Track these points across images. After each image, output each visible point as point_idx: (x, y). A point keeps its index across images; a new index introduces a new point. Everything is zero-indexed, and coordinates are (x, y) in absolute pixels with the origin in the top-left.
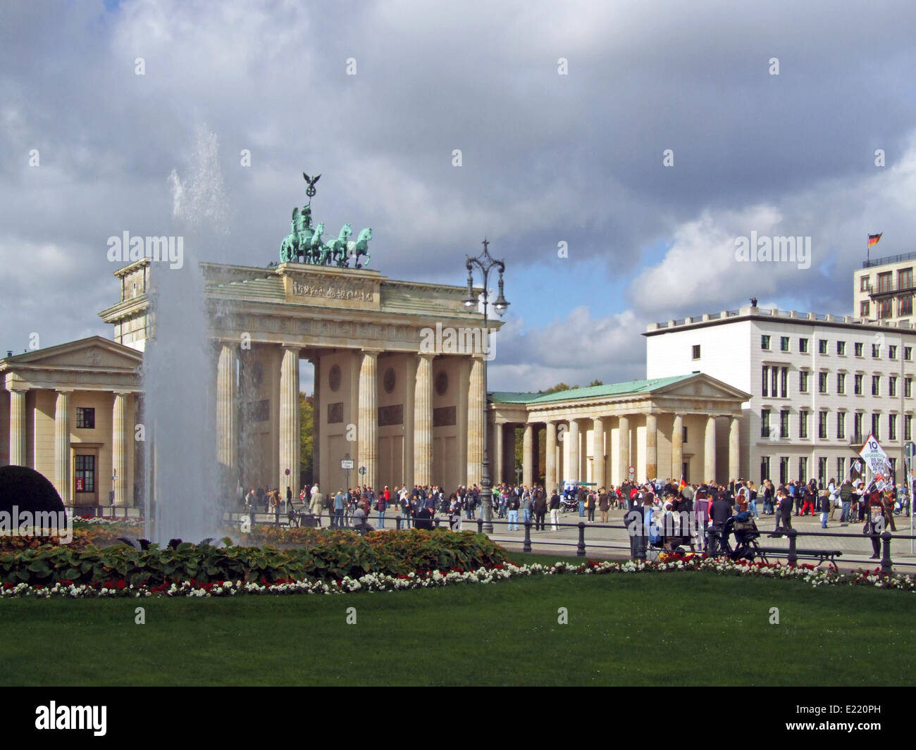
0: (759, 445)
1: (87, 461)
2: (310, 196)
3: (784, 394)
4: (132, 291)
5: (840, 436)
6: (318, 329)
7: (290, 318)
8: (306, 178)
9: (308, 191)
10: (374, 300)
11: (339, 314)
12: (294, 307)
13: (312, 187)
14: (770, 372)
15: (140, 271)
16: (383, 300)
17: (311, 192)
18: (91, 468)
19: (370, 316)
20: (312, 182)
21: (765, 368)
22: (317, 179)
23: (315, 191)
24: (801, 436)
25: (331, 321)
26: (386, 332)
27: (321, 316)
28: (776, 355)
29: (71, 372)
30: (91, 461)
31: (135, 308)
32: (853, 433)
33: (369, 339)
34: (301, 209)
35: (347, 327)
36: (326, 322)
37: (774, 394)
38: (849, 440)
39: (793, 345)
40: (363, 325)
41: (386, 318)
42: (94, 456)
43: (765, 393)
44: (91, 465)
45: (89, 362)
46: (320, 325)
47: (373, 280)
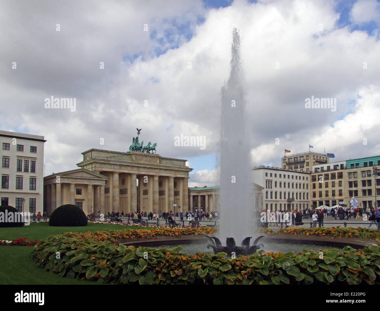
0: (265, 201)
1: (79, 204)
2: (138, 134)
3: (271, 188)
4: (87, 158)
5: (285, 198)
6: (142, 169)
7: (134, 166)
8: (137, 129)
9: (138, 133)
10: (158, 162)
11: (148, 165)
12: (135, 163)
13: (139, 132)
14: (268, 182)
15: (90, 152)
16: (160, 162)
17: (139, 133)
18: (81, 206)
19: (156, 166)
20: (139, 131)
21: (266, 181)
22: (141, 130)
23: (140, 133)
24: (275, 198)
25: (146, 167)
26: (161, 171)
27: (143, 166)
28: (269, 178)
29: (75, 178)
30: (81, 204)
31: (89, 163)
32: (288, 198)
33: (156, 173)
34: (135, 138)
35: (150, 169)
36: (144, 167)
37: (269, 188)
38: (287, 199)
39: (273, 175)
40: (155, 168)
41: (161, 167)
42: (81, 203)
43: (267, 188)
44: (80, 205)
45: (81, 176)
46: (143, 168)
47: (157, 157)
